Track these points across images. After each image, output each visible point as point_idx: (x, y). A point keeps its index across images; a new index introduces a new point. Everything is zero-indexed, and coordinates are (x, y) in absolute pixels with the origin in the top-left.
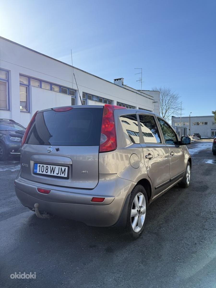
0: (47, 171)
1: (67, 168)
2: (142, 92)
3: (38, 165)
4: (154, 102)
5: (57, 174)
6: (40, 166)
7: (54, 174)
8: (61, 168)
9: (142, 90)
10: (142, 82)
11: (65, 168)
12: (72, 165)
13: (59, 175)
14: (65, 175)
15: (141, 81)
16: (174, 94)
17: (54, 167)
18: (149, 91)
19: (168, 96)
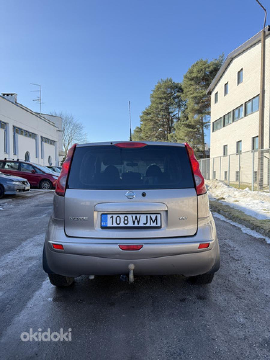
0: (126, 222)
1: (159, 216)
2: (42, 115)
3: (109, 216)
4: (59, 131)
5: (144, 224)
6: (112, 217)
7: (138, 224)
8: (150, 217)
9: (42, 114)
10: (41, 103)
11: (156, 217)
12: (167, 211)
13: (148, 225)
14: (157, 224)
15: (40, 101)
16: (77, 123)
17: (138, 216)
18: (48, 115)
19: (71, 125)
